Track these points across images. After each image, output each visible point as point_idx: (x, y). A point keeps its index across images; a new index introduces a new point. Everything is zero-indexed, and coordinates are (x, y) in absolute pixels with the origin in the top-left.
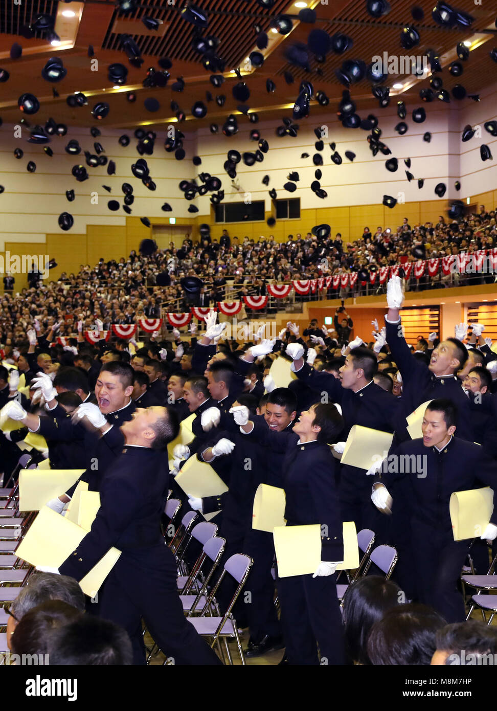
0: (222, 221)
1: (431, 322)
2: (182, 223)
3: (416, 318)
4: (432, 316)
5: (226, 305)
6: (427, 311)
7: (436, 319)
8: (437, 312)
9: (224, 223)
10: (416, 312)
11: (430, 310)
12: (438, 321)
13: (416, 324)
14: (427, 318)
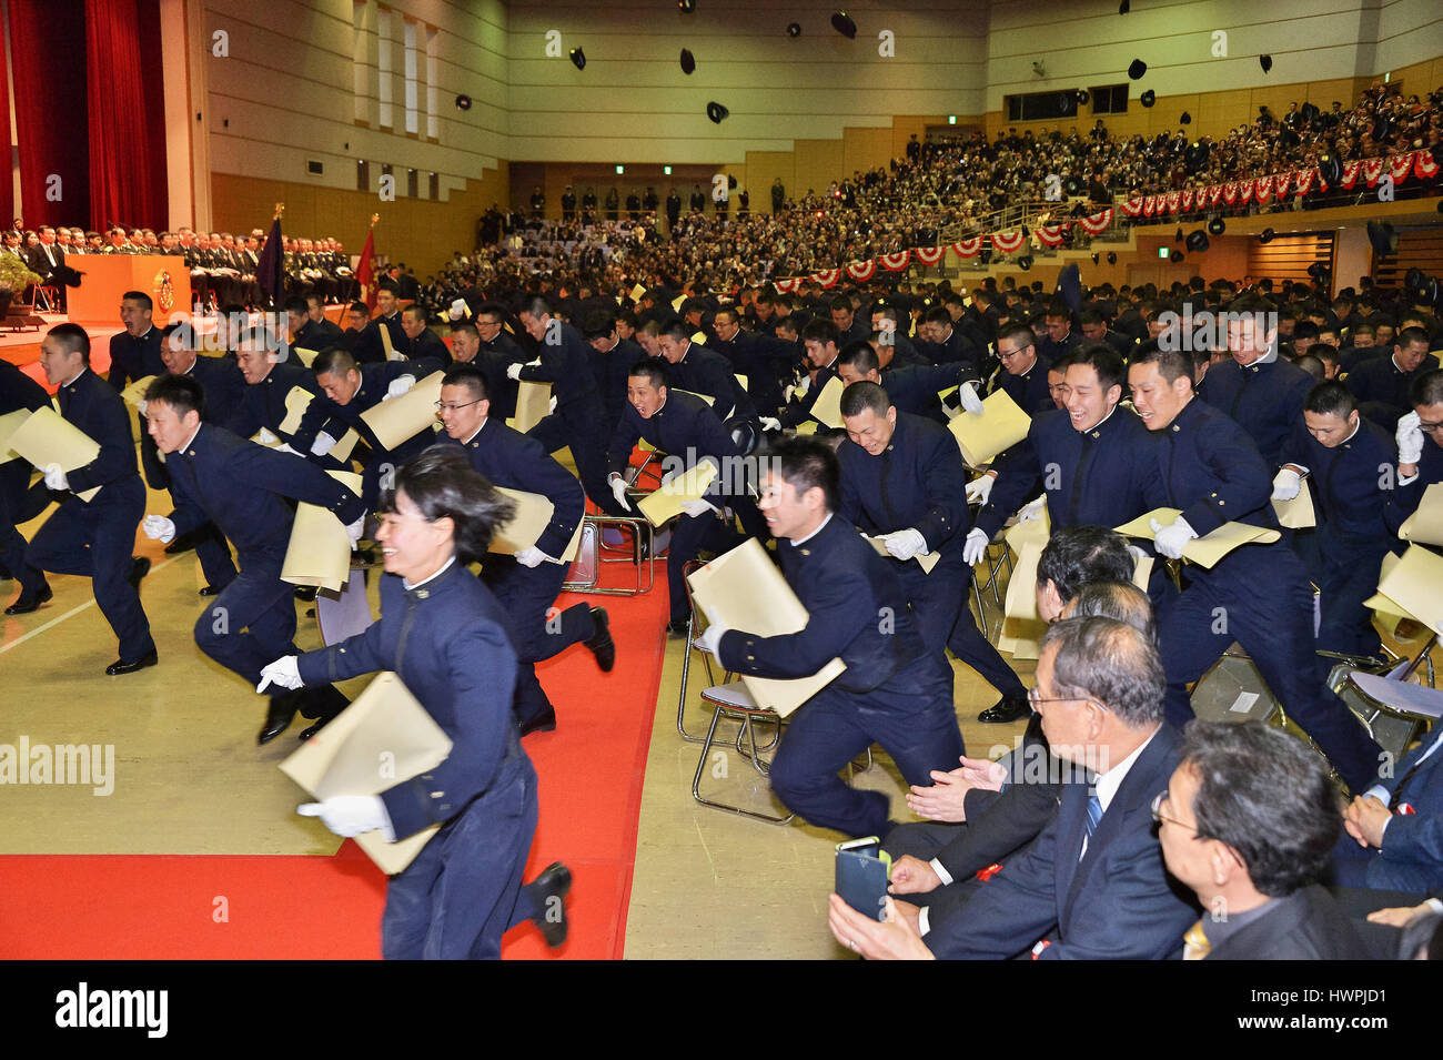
0: (1019, 118)
1: (1318, 255)
2: (965, 122)
3: (1295, 249)
4: (1321, 246)
5: (1002, 238)
6: (1314, 240)
7: (1328, 250)
8: (1330, 241)
9: (1021, 121)
10: (1295, 241)
11: (1319, 239)
12: (1331, 254)
13: (1294, 258)
14: (1313, 249)
